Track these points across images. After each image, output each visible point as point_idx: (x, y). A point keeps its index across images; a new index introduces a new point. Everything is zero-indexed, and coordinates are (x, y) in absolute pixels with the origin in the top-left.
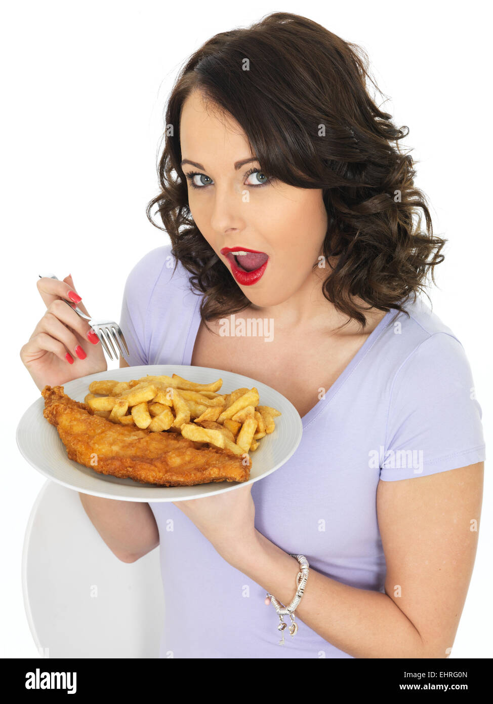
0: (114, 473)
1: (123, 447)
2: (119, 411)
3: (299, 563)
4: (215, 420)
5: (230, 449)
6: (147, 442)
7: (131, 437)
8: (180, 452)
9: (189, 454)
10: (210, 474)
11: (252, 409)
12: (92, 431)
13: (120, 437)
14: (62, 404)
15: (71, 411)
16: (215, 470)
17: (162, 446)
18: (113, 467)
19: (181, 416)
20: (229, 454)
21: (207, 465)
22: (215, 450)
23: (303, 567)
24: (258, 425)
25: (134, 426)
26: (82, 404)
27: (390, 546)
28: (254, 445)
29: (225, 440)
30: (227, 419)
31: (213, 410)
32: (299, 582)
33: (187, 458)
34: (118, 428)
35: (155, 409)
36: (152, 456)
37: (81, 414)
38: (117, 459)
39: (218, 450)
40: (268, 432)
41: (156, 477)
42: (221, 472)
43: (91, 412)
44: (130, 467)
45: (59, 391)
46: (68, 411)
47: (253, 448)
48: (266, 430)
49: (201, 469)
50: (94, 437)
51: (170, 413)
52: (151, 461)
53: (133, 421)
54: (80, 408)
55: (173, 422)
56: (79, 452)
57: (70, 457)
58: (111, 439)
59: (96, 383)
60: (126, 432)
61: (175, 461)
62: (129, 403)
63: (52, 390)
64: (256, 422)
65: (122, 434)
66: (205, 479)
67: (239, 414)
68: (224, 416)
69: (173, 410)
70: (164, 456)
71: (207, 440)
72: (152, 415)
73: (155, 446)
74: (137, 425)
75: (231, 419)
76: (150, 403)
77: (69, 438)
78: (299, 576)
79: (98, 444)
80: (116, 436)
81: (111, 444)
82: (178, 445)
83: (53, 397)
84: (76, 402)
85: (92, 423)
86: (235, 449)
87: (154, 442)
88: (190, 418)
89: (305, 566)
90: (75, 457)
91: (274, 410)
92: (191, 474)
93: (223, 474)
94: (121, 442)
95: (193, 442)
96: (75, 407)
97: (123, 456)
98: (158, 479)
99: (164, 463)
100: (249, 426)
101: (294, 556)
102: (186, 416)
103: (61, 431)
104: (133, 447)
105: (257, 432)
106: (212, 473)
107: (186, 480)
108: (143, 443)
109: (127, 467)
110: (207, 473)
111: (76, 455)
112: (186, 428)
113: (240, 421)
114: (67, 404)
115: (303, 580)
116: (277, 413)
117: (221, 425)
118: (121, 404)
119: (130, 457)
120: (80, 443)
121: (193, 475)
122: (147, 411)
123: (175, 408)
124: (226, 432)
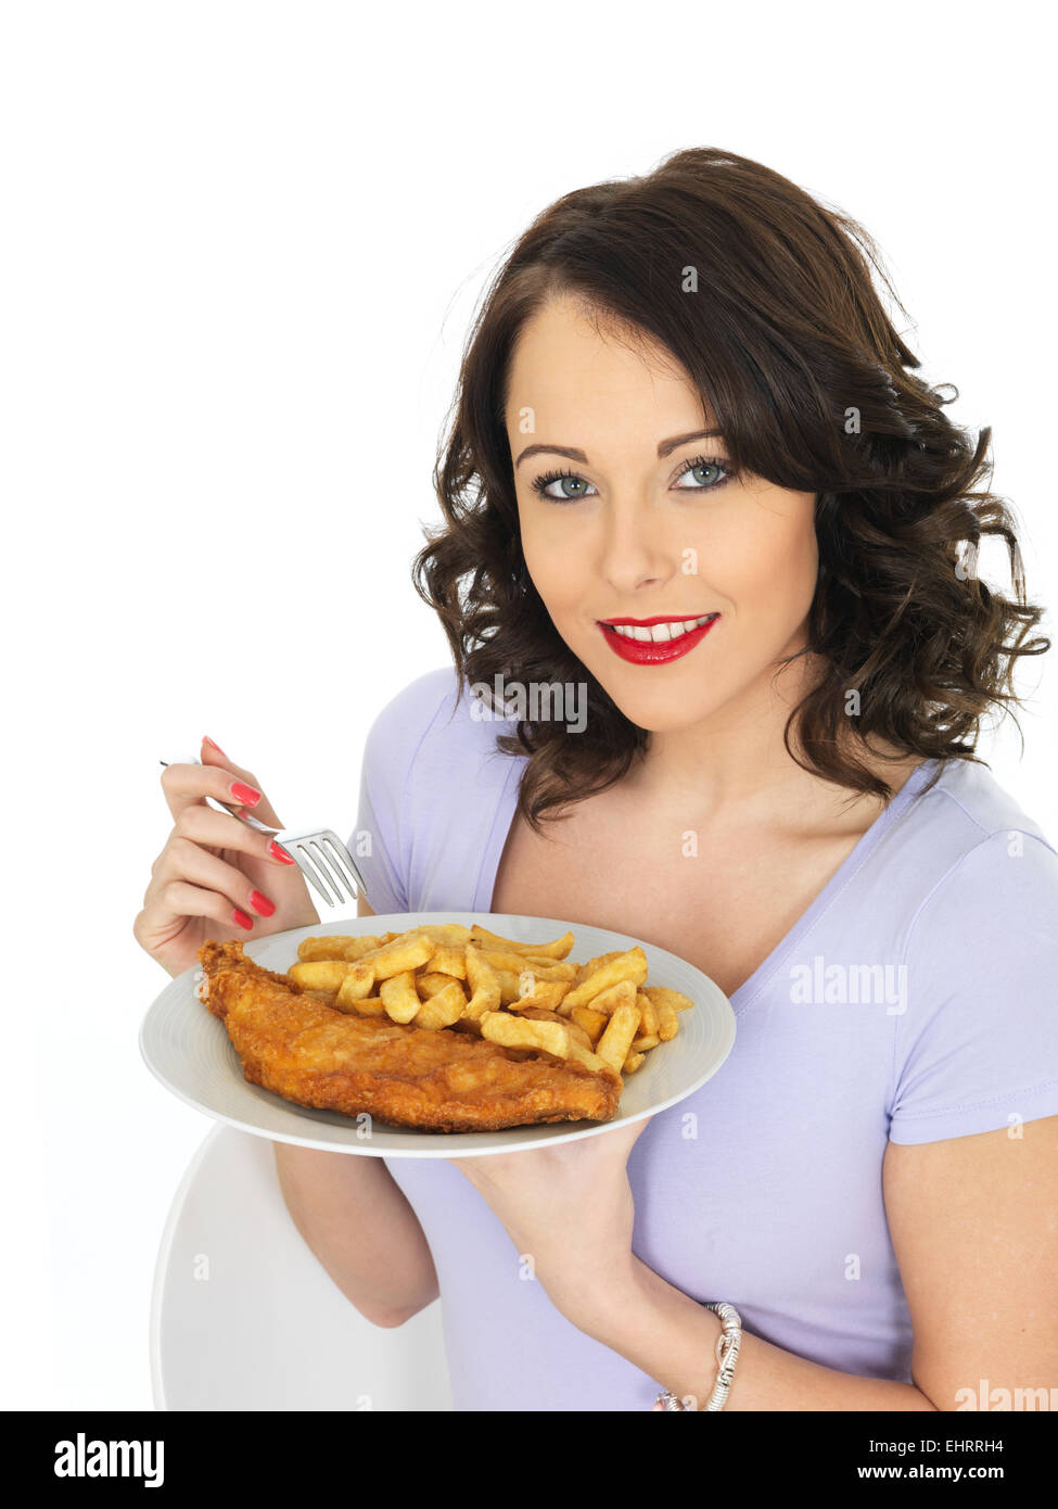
0: (337, 1102)
1: (358, 1054)
2: (356, 988)
3: (721, 1319)
4: (553, 1007)
5: (582, 1060)
6: (408, 1045)
7: (377, 1037)
8: (476, 1066)
9: (493, 1069)
10: (533, 1102)
11: (631, 988)
12: (296, 1023)
13: (354, 1036)
14: (238, 972)
15: (255, 985)
16: (545, 1094)
17: (438, 1054)
18: (334, 1091)
19: (480, 996)
20: (577, 1069)
21: (528, 1086)
22: (548, 1063)
23: (728, 1325)
24: (642, 1020)
25: (385, 1019)
26: (280, 976)
27: (917, 1281)
28: (633, 1059)
29: (569, 1043)
30: (579, 1006)
31: (550, 986)
32: (723, 1356)
33: (489, 1076)
34: (351, 1020)
35: (430, 984)
36: (414, 1071)
37: (275, 991)
38: (344, 1075)
39: (556, 1062)
40: (663, 1036)
41: (422, 1112)
42: (556, 1099)
43: (296, 989)
44: (369, 1090)
45: (233, 949)
46: (249, 984)
47: (630, 1066)
48: (658, 1033)
49: (513, 1096)
50: (298, 1034)
51: (458, 989)
52: (414, 1081)
53: (383, 1006)
54: (275, 981)
55: (465, 1009)
56: (266, 1065)
57: (249, 1077)
58: (334, 1039)
59: (312, 940)
60: (367, 1028)
61: (464, 1080)
62: (376, 970)
63: (219, 949)
64: (639, 1013)
65: (358, 1030)
66: (523, 1114)
67: (603, 997)
68: (572, 1000)
69: (466, 987)
70: (440, 1069)
71: (533, 1042)
72: (423, 997)
73: (424, 1054)
74: (391, 1015)
75: (586, 1008)
76: (420, 972)
77: (248, 1037)
78: (720, 1343)
79: (307, 1048)
80: (344, 1034)
81: (333, 1049)
82: (473, 1053)
83: (220, 961)
84: (266, 972)
85: (296, 1009)
86: (593, 1063)
87: (423, 1047)
88: (499, 1001)
89: (733, 1324)
90: (257, 1074)
91: (680, 996)
92: (494, 1105)
93: (561, 1102)
94: (355, 1045)
95: (504, 1047)
96: (264, 979)
97: (357, 1071)
98: (427, 1116)
99: (440, 1084)
100: (623, 1020)
101: (709, 1305)
102: (491, 996)
103: (231, 1024)
104: (378, 1054)
105: (640, 1034)
106: (537, 1099)
107: (483, 1117)
108: (400, 1048)
109: (362, 1091)
110: (527, 1100)
111: (260, 1071)
112: (490, 1020)
113: (605, 1012)
114: (248, 973)
115: (731, 1350)
116: (685, 1002)
117: (564, 1017)
118: (360, 974)
119: (370, 1072)
120: (269, 1045)
121: (498, 1106)
122: (411, 987)
123: (471, 982)
124: (575, 1031)
